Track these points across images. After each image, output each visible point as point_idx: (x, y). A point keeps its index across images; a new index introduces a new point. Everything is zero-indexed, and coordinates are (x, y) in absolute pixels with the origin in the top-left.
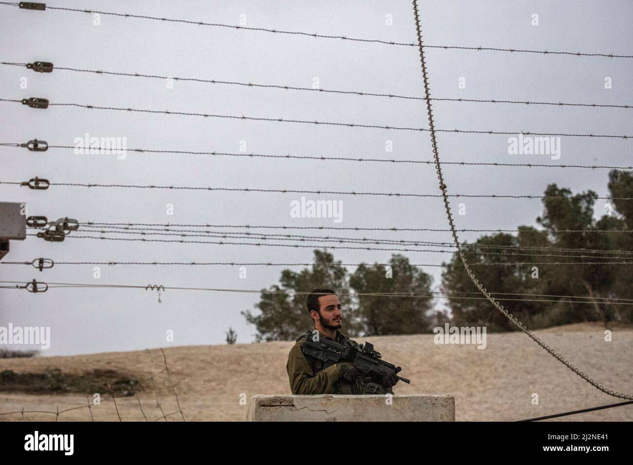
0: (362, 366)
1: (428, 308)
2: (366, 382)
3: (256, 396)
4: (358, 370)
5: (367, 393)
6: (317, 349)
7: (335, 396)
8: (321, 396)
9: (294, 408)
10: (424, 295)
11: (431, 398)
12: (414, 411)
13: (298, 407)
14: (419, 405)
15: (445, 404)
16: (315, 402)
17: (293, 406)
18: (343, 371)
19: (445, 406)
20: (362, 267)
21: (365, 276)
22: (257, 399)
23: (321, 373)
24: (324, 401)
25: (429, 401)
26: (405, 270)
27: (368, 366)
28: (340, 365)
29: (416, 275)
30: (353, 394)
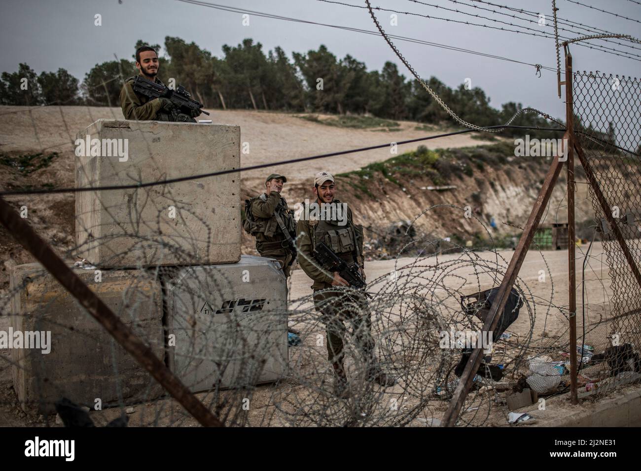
0: (176, 101)
1: (75, 94)
2: (178, 113)
3: (102, 120)
4: (174, 104)
5: (179, 121)
6: (144, 88)
7: (159, 122)
8: (149, 121)
9: (130, 130)
10: (75, 88)
11: (225, 126)
12: (214, 135)
13: (133, 129)
14: (218, 131)
15: (234, 130)
16: (145, 126)
17: (129, 128)
18: (164, 103)
19: (235, 132)
20: (43, 73)
21: (45, 78)
22: (102, 122)
23: (147, 104)
24: (152, 126)
25: (224, 128)
26: (65, 76)
27: (181, 102)
28: (162, 99)
29: (71, 79)
30: (169, 121)
